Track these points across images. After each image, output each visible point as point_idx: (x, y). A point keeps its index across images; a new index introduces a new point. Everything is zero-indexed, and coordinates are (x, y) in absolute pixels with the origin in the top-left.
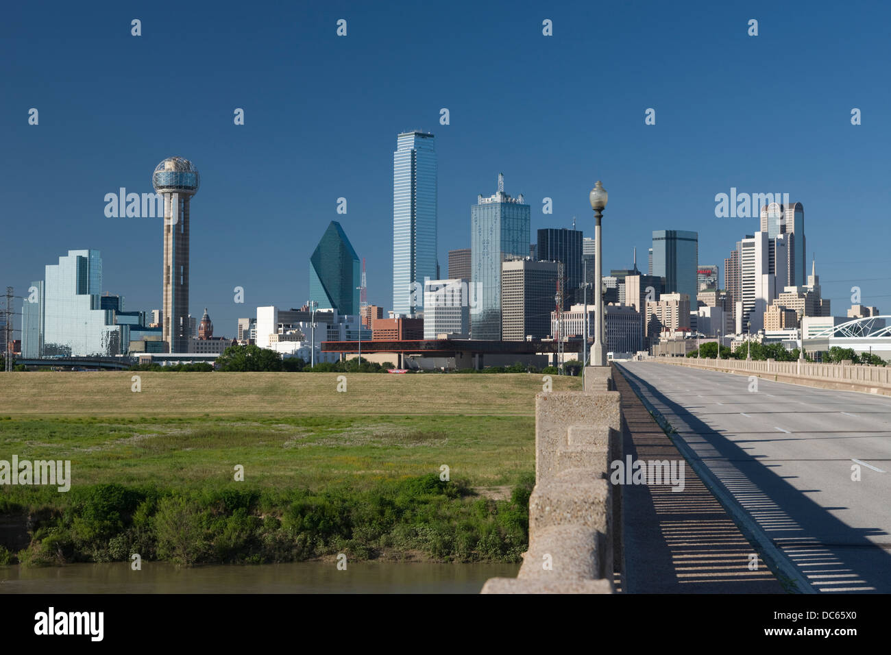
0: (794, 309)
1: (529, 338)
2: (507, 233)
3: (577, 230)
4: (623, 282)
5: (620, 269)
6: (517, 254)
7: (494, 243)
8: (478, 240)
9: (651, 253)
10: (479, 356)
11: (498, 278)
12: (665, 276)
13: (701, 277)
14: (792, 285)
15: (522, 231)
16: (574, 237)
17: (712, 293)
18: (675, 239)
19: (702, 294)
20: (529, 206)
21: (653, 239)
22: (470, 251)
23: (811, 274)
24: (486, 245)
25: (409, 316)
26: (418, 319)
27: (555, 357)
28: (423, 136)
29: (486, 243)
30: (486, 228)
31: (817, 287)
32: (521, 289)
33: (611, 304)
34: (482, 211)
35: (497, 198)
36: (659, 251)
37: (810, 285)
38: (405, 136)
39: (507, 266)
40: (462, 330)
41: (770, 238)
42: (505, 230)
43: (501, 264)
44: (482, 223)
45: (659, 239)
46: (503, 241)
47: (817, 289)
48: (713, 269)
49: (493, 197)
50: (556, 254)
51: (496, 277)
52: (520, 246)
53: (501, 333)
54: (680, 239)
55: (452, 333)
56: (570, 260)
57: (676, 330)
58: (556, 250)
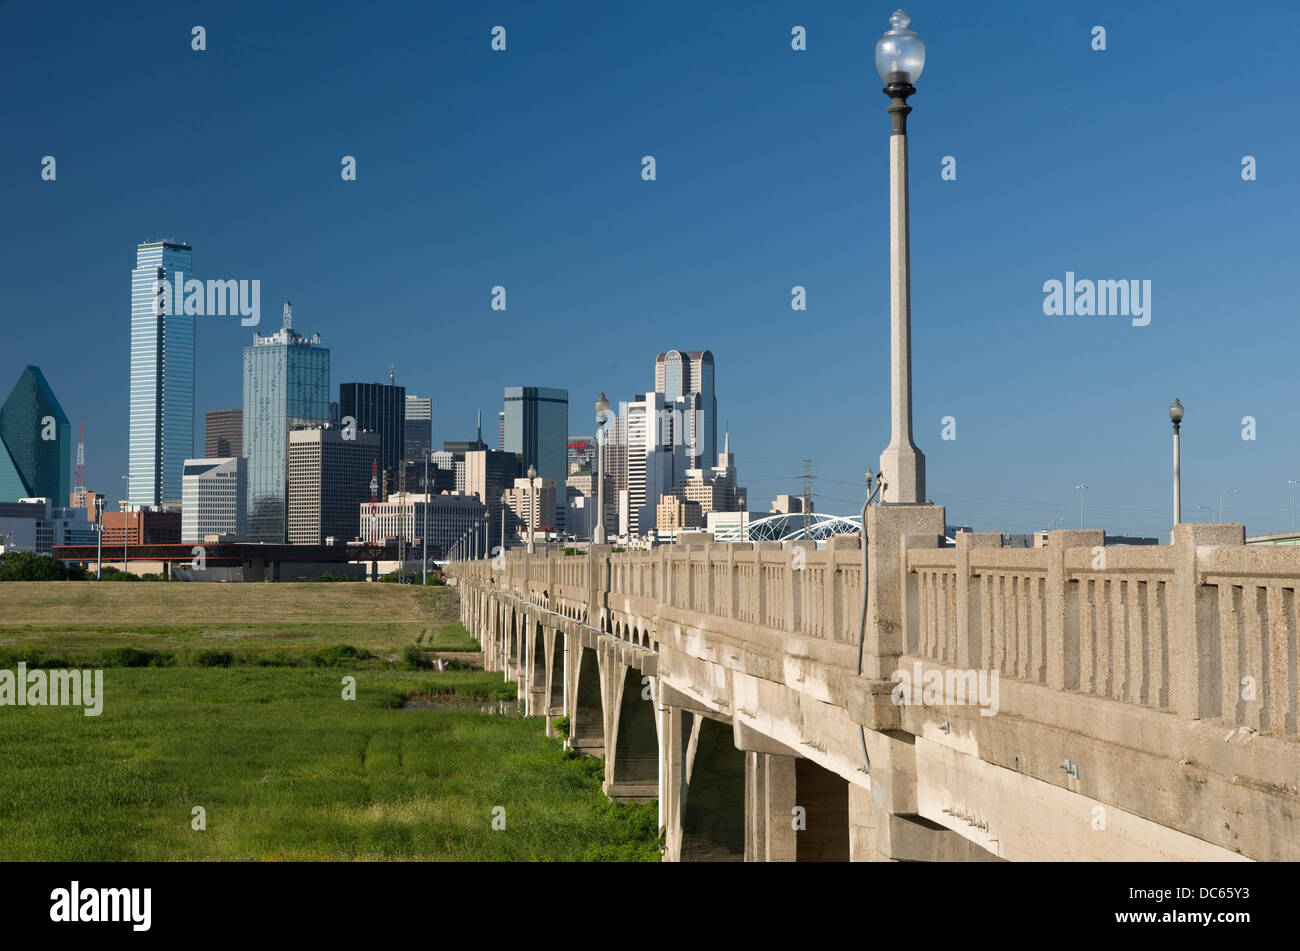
0: (698, 500)
1: (330, 540)
2: (296, 389)
3: (397, 384)
4: (462, 459)
5: (457, 440)
6: (311, 418)
7: (276, 403)
8: (253, 399)
9: (502, 418)
10: (275, 566)
11: (283, 454)
12: (521, 452)
13: (573, 453)
14: (697, 467)
15: (317, 386)
16: (392, 395)
17: (586, 477)
18: (536, 399)
19: (572, 478)
20: (328, 350)
21: (505, 399)
22: (242, 412)
23: (723, 452)
24: (265, 405)
25: (155, 509)
26: (169, 514)
27: (375, 567)
28: (176, 248)
29: (265, 402)
30: (265, 382)
31: (731, 470)
32: (316, 471)
33: (445, 492)
34: (259, 356)
35: (282, 338)
36: (513, 416)
37: (722, 468)
38: (147, 247)
39: (297, 437)
40: (237, 530)
41: (667, 400)
42: (293, 383)
43: (288, 434)
44: (259, 373)
45: (514, 399)
46: (291, 401)
47: (731, 472)
48: (589, 441)
49: (276, 336)
50: (367, 419)
51: (278, 452)
52: (314, 408)
53: (287, 533)
54: (544, 399)
55: (225, 534)
56: (386, 429)
57: (536, 530)
58: (367, 414)
